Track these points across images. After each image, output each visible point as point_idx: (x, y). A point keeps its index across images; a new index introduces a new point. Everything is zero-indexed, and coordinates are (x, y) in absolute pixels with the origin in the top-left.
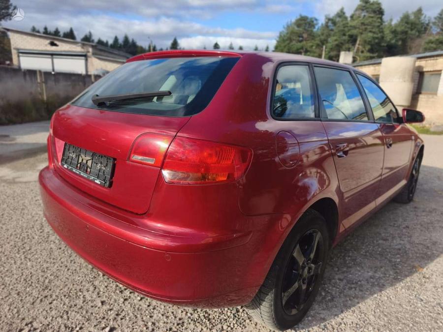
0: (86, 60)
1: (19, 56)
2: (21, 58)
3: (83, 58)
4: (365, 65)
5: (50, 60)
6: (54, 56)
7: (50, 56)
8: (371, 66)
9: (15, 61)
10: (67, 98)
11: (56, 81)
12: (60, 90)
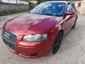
5: (9, 1)
9: (1, 1)
10: (15, 9)
11: (12, 5)
12: (13, 7)
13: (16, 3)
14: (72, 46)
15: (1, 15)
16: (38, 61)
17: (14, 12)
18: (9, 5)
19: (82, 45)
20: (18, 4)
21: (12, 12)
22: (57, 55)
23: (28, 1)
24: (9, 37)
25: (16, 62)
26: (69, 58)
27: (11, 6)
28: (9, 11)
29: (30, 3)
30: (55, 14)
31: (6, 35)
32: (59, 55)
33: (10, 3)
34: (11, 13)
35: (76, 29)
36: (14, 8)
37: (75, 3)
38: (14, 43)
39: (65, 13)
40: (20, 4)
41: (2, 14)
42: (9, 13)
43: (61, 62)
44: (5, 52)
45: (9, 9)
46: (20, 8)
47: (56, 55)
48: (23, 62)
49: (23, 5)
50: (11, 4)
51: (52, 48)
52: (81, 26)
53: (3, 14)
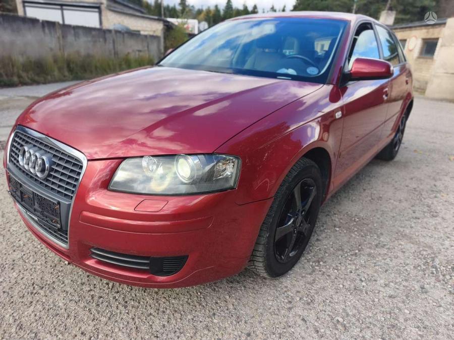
0: (100, 13)
1: (24, 7)
2: (28, 9)
3: (97, 10)
4: (415, 27)
5: (59, 12)
6: (64, 7)
7: (59, 7)
8: (423, 28)
9: (20, 13)
10: (88, 56)
11: (76, 35)
12: (80, 47)
13: (97, 26)
14: (377, 246)
15: (15, 79)
16: (186, 306)
17: (85, 71)
18: (59, 32)
19: (428, 241)
20: (110, 31)
21: (70, 70)
22: (294, 282)
23: (159, 20)
24: (43, 171)
25: (72, 306)
26: (352, 300)
27: (70, 38)
28: (56, 61)
29: (168, 28)
30: (291, 71)
31: (29, 159)
32: (301, 283)
33: (67, 22)
34: (66, 73)
35: (405, 165)
36: (83, 52)
37: (405, 41)
38: (64, 202)
39: (342, 69)
40: (117, 32)
41: (19, 77)
42: (56, 73)
43: (312, 317)
44: (17, 255)
45: (59, 54)
46: (116, 53)
47: (287, 281)
48: (109, 305)
49: (134, 34)
50: (69, 26)
51: (263, 240)
52: (432, 151)
53: (24, 74)
